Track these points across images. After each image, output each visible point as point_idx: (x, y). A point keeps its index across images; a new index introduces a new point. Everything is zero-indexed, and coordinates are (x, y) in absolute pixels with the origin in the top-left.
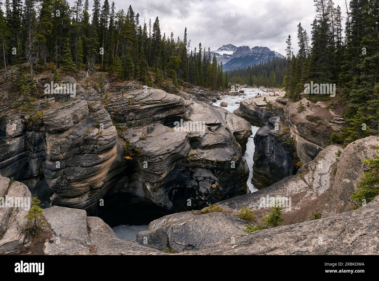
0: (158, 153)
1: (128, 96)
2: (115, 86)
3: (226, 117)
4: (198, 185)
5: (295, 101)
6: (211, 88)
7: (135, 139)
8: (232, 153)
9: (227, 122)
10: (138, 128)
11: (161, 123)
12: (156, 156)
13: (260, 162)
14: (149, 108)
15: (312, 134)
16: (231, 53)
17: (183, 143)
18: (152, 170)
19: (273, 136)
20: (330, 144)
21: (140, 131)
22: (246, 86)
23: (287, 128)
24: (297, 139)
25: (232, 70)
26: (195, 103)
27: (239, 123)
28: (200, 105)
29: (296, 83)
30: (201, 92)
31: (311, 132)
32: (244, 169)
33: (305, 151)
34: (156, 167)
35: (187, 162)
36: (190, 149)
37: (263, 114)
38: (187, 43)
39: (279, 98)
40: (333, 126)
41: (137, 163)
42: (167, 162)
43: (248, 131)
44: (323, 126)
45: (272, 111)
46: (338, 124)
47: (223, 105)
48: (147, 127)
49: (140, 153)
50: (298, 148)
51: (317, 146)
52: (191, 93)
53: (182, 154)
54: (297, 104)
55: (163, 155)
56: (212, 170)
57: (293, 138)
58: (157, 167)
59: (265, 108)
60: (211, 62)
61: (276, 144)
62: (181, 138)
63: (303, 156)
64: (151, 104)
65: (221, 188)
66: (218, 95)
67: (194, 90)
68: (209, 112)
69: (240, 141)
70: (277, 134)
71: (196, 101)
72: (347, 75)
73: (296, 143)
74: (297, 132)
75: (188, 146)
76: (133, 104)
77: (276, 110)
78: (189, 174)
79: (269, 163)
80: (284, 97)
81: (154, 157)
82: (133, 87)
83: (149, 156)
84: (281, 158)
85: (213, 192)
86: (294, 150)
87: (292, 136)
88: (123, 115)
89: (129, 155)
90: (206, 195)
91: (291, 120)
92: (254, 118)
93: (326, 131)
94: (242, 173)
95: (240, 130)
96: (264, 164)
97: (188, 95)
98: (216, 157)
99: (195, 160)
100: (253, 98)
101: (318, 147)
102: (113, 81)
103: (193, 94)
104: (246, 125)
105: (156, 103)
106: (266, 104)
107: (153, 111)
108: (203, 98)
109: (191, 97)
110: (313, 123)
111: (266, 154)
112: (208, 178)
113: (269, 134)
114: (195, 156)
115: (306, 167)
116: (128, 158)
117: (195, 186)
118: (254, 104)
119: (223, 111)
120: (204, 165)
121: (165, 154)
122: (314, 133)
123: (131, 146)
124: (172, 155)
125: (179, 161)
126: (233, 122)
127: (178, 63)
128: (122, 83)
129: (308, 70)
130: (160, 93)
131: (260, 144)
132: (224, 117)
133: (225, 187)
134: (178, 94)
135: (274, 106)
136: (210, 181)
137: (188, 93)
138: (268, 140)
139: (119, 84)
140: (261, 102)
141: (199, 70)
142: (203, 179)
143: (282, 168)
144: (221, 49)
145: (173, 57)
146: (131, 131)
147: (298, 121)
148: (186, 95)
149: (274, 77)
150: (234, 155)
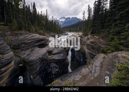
0: (35, 60)
1: (21, 37)
4: (52, 70)
5: (86, 36)
7: (25, 56)
10: (26, 51)
11: (37, 47)
13: (73, 59)
14: (32, 42)
15: (92, 49)
16: (64, 20)
17: (45, 54)
23: (83, 46)
24: (86, 50)
32: (67, 62)
33: (89, 55)
34: (34, 66)
35: (47, 61)
36: (48, 56)
38: (48, 16)
39: (80, 36)
40: (102, 45)
41: (26, 66)
42: (39, 63)
44: (97, 45)
46: (104, 45)
48: (31, 49)
49: (27, 61)
50: (86, 54)
54: (86, 37)
55: (37, 60)
56: (56, 63)
60: (57, 24)
61: (78, 52)
63: (89, 57)
65: (59, 71)
66: (59, 35)
69: (66, 51)
72: (109, 24)
73: (86, 52)
74: (86, 47)
75: (47, 54)
76: (24, 41)
78: (48, 66)
79: (76, 60)
80: (82, 35)
84: (80, 57)
85: (57, 73)
87: (84, 49)
88: (18, 46)
91: (84, 43)
94: (67, 64)
101: (95, 54)
102: (12, 31)
105: (34, 40)
107: (34, 43)
110: (93, 44)
112: (55, 67)
114: (50, 58)
115: (89, 62)
116: (21, 65)
122: (93, 48)
123: (22, 59)
125: (44, 61)
130: (37, 36)
131: (73, 52)
139: (16, 32)
142: (53, 67)
143: (81, 61)
144: (60, 19)
145: (42, 21)
146: (23, 52)
147: (86, 44)
149: (79, 28)
150: (64, 56)
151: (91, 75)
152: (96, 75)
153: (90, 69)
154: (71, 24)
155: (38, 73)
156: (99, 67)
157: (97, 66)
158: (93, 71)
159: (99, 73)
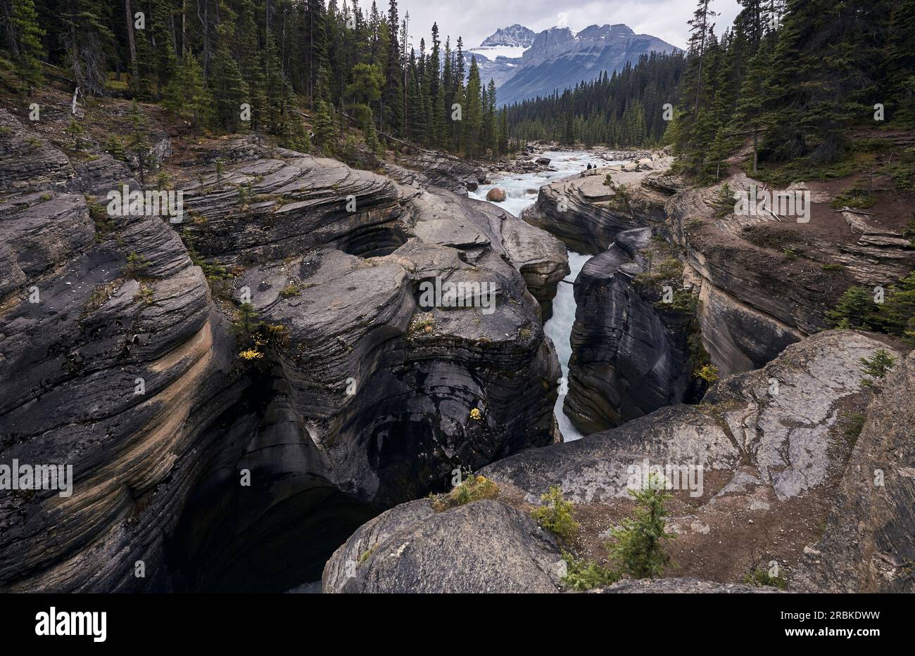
0: (332, 329)
1: (238, 178)
2: (193, 150)
3: (501, 226)
4: (438, 411)
5: (705, 183)
6: (463, 154)
7: (268, 298)
8: (518, 320)
9: (506, 239)
10: (274, 266)
11: (338, 249)
12: (327, 339)
13: (588, 352)
14: (303, 211)
15: (763, 286)
17: (396, 296)
18: (319, 381)
19: (628, 280)
20: (833, 327)
21: (280, 274)
22: (555, 145)
23: (674, 260)
24: (704, 296)
25: (520, 102)
26: (426, 193)
27: (534, 243)
28: (437, 197)
29: (712, 129)
30: (441, 163)
31: (757, 277)
32: (549, 367)
33: (730, 336)
34: (331, 370)
35: (410, 347)
36: (414, 312)
37: (601, 221)
39: (651, 177)
40: (853, 264)
41: (278, 364)
42: (359, 351)
43: (560, 264)
44: (808, 261)
45: (629, 212)
47: (495, 197)
48: (300, 260)
49: (284, 335)
50: (705, 323)
51: (778, 324)
52: (414, 167)
53: (396, 326)
54: (711, 193)
55: (345, 332)
56: (470, 367)
57: (690, 291)
58: (335, 369)
59: (607, 203)
60: (465, 83)
61: (635, 305)
62: (392, 283)
63: (722, 349)
64: (309, 199)
65: (491, 422)
66: (481, 171)
67: (422, 161)
68: (460, 216)
69: (537, 289)
70: (640, 277)
71: (429, 188)
73: (701, 307)
74: (705, 273)
75: (409, 303)
76: (255, 201)
77: (640, 210)
78: (415, 381)
79: (614, 358)
80: (668, 171)
81: (324, 341)
82: (252, 152)
83: (309, 340)
84: (650, 346)
85: (472, 431)
86: (694, 329)
87: (687, 285)
88: (225, 233)
89: (251, 346)
90: (457, 440)
91: (689, 239)
92: (576, 231)
93: (818, 280)
94: (544, 380)
95: (539, 261)
96: (598, 359)
97: (406, 174)
98: (480, 331)
99: (428, 340)
100: (573, 177)
101: (780, 329)
102: (181, 133)
103: (420, 169)
104: (554, 248)
105: (320, 196)
106: (610, 193)
107: (315, 218)
108: (444, 179)
109: (414, 178)
110: (769, 251)
111: (605, 329)
112: (460, 390)
113: (618, 275)
114: (428, 328)
115: (735, 386)
116: (250, 354)
117: (429, 415)
118: (576, 193)
119: (494, 212)
120: (451, 352)
121: (352, 328)
122: (768, 281)
123: (255, 319)
124: (369, 330)
125: (387, 344)
126: (520, 240)
127: (377, 84)
128: (216, 139)
129: (766, 83)
130: (333, 169)
131: (591, 300)
132: (496, 227)
133: (501, 418)
134: (381, 170)
135: (634, 197)
136: (465, 400)
137: (407, 167)
138: (614, 293)
139: (202, 142)
140: (596, 188)
141: (433, 106)
142: (448, 394)
143: (652, 376)
144: (490, 42)
145: (361, 66)
146: (255, 274)
147: (711, 242)
148: (401, 174)
149: (640, 117)
150: (524, 326)
151: (751, 479)
152: (790, 488)
153: (737, 434)
154: (572, 85)
155: (349, 416)
156: (822, 430)
157: (800, 424)
158: (766, 458)
159: (817, 475)
